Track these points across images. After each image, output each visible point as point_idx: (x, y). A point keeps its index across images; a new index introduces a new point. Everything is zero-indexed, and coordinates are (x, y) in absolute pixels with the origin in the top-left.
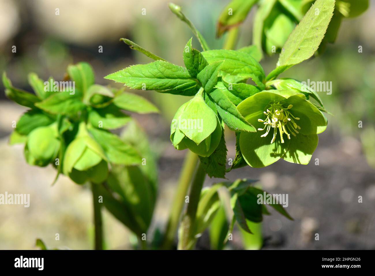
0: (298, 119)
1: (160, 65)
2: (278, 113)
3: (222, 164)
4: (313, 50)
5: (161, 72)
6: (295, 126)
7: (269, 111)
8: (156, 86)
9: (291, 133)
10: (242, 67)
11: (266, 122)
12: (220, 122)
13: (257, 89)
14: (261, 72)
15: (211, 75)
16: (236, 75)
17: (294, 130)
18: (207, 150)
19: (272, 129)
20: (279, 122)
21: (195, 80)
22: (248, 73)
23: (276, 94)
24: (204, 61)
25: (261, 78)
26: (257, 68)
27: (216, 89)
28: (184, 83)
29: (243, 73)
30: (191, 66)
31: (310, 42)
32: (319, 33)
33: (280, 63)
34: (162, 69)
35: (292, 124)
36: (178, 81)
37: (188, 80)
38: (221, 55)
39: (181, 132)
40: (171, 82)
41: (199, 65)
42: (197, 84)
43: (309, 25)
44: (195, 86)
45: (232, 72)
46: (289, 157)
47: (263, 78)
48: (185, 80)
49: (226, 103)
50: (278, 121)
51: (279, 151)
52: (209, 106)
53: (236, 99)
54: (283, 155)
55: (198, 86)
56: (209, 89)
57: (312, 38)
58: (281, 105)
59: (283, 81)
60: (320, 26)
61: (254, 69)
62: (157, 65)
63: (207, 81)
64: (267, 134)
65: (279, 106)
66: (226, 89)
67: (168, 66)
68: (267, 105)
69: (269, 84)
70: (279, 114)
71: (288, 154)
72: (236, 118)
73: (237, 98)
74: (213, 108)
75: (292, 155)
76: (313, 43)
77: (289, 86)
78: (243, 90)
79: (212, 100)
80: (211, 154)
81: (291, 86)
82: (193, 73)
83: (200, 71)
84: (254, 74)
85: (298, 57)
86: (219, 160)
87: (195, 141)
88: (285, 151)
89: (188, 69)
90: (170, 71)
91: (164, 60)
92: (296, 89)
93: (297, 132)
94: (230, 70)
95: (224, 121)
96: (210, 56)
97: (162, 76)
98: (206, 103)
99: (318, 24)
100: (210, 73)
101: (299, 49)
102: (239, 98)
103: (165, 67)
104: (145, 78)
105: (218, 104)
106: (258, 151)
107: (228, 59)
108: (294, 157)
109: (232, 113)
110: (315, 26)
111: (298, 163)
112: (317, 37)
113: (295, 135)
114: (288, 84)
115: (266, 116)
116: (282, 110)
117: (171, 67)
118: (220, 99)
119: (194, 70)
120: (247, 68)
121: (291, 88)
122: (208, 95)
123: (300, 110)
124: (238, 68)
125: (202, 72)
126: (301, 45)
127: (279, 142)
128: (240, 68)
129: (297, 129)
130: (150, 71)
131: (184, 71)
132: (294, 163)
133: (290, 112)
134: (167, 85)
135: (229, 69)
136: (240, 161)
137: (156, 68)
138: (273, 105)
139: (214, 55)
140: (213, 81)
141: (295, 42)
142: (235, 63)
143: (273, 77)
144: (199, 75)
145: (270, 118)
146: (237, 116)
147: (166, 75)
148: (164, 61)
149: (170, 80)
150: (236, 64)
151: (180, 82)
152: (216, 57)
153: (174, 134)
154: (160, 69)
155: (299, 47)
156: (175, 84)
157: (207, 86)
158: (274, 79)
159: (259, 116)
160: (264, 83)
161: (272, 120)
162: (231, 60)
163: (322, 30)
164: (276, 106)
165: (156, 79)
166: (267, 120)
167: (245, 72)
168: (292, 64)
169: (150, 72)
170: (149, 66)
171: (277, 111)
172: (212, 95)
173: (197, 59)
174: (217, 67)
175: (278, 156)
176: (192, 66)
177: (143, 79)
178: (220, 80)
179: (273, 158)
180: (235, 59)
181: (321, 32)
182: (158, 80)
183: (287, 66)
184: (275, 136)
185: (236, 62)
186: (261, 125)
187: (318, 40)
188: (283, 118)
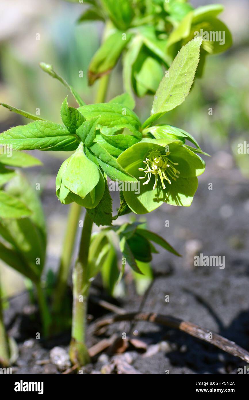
0: (177, 164)
1: (40, 125)
2: (157, 160)
3: (108, 213)
4: (184, 95)
5: (41, 132)
6: (175, 171)
7: (148, 160)
8: (37, 145)
9: (171, 178)
10: (117, 118)
11: (146, 170)
12: (102, 174)
13: (134, 138)
14: (137, 121)
15: (89, 130)
16: (113, 127)
17: (174, 175)
18: (93, 203)
19: (153, 176)
20: (158, 169)
21: (74, 136)
22: (124, 124)
23: (153, 143)
24: (81, 117)
25: (138, 127)
26: (133, 117)
27: (95, 143)
28: (64, 140)
29: (120, 124)
30: (69, 123)
31: (180, 88)
32: (188, 79)
33: (154, 110)
34: (42, 129)
35: (172, 170)
36: (58, 138)
37: (68, 136)
38: (97, 109)
39: (66, 187)
40: (52, 140)
41: (76, 121)
42: (76, 139)
43: (177, 71)
44: (75, 141)
45: (109, 124)
46: (172, 201)
47: (139, 126)
48: (65, 137)
49: (106, 156)
50: (158, 167)
51: (161, 196)
52: (90, 159)
53: (115, 150)
54: (166, 199)
55: (78, 140)
56: (89, 143)
57: (182, 84)
58: (159, 152)
59: (158, 127)
60: (188, 72)
61: (130, 118)
62: (37, 125)
63: (86, 136)
64: (148, 181)
65: (158, 153)
66: (104, 141)
67: (47, 125)
68: (146, 154)
69: (145, 131)
70: (158, 162)
71: (170, 198)
72: (117, 170)
73: (117, 149)
74: (94, 161)
75: (174, 198)
76: (183, 89)
77: (165, 133)
78: (121, 141)
79: (93, 154)
80: (97, 205)
81: (167, 131)
82: (71, 129)
83: (79, 127)
84: (131, 124)
85: (171, 104)
86: (105, 209)
87: (80, 195)
88: (167, 196)
89: (66, 126)
90: (50, 130)
91: (43, 119)
92: (171, 134)
93: (178, 177)
94: (107, 123)
95: (106, 173)
96: (86, 111)
97: (42, 135)
98: (87, 157)
99: (186, 70)
100: (88, 129)
101: (171, 96)
102: (118, 149)
103: (44, 126)
104: (26, 138)
105: (98, 158)
106: (141, 198)
107: (103, 113)
108: (176, 201)
109: (113, 166)
110: (183, 72)
111: (180, 205)
112: (186, 83)
113: (175, 180)
114: (163, 130)
115: (146, 165)
116: (161, 158)
117: (50, 126)
118: (100, 153)
119: (73, 126)
120: (123, 119)
121: (167, 134)
122: (88, 149)
123: (178, 155)
124: (115, 120)
125: (81, 128)
126: (172, 91)
127: (161, 187)
128: (117, 120)
129: (177, 174)
130: (30, 131)
131: (63, 129)
132: (176, 205)
133: (169, 159)
134: (48, 144)
135: (105, 122)
136: (125, 208)
137: (36, 128)
138: (152, 152)
139: (90, 110)
140: (92, 136)
141: (166, 89)
142: (111, 116)
143: (148, 125)
144: (77, 131)
145: (150, 166)
146: (118, 169)
147: (46, 134)
148: (43, 121)
149: (50, 138)
150: (113, 116)
151: (60, 139)
152: (92, 111)
153: (59, 190)
154: (40, 128)
155: (170, 94)
156: (55, 142)
157: (86, 141)
158: (151, 126)
159: (139, 164)
160: (141, 132)
161: (152, 167)
162: (107, 113)
163: (191, 76)
164: (154, 153)
165: (37, 138)
166: (147, 168)
167: (122, 123)
168: (165, 111)
169: (30, 133)
170: (29, 127)
171: (155, 159)
172: (92, 149)
173: (74, 116)
174: (94, 122)
175: (161, 201)
176: (71, 123)
177: (25, 140)
178: (98, 133)
179: (156, 203)
180: (110, 112)
181: (190, 77)
182: (39, 140)
183: (161, 114)
184: (157, 182)
185: (112, 114)
186: (142, 174)
187: (188, 85)
188: (163, 165)
